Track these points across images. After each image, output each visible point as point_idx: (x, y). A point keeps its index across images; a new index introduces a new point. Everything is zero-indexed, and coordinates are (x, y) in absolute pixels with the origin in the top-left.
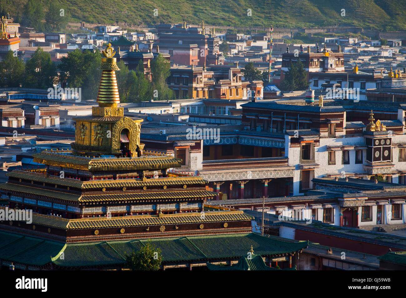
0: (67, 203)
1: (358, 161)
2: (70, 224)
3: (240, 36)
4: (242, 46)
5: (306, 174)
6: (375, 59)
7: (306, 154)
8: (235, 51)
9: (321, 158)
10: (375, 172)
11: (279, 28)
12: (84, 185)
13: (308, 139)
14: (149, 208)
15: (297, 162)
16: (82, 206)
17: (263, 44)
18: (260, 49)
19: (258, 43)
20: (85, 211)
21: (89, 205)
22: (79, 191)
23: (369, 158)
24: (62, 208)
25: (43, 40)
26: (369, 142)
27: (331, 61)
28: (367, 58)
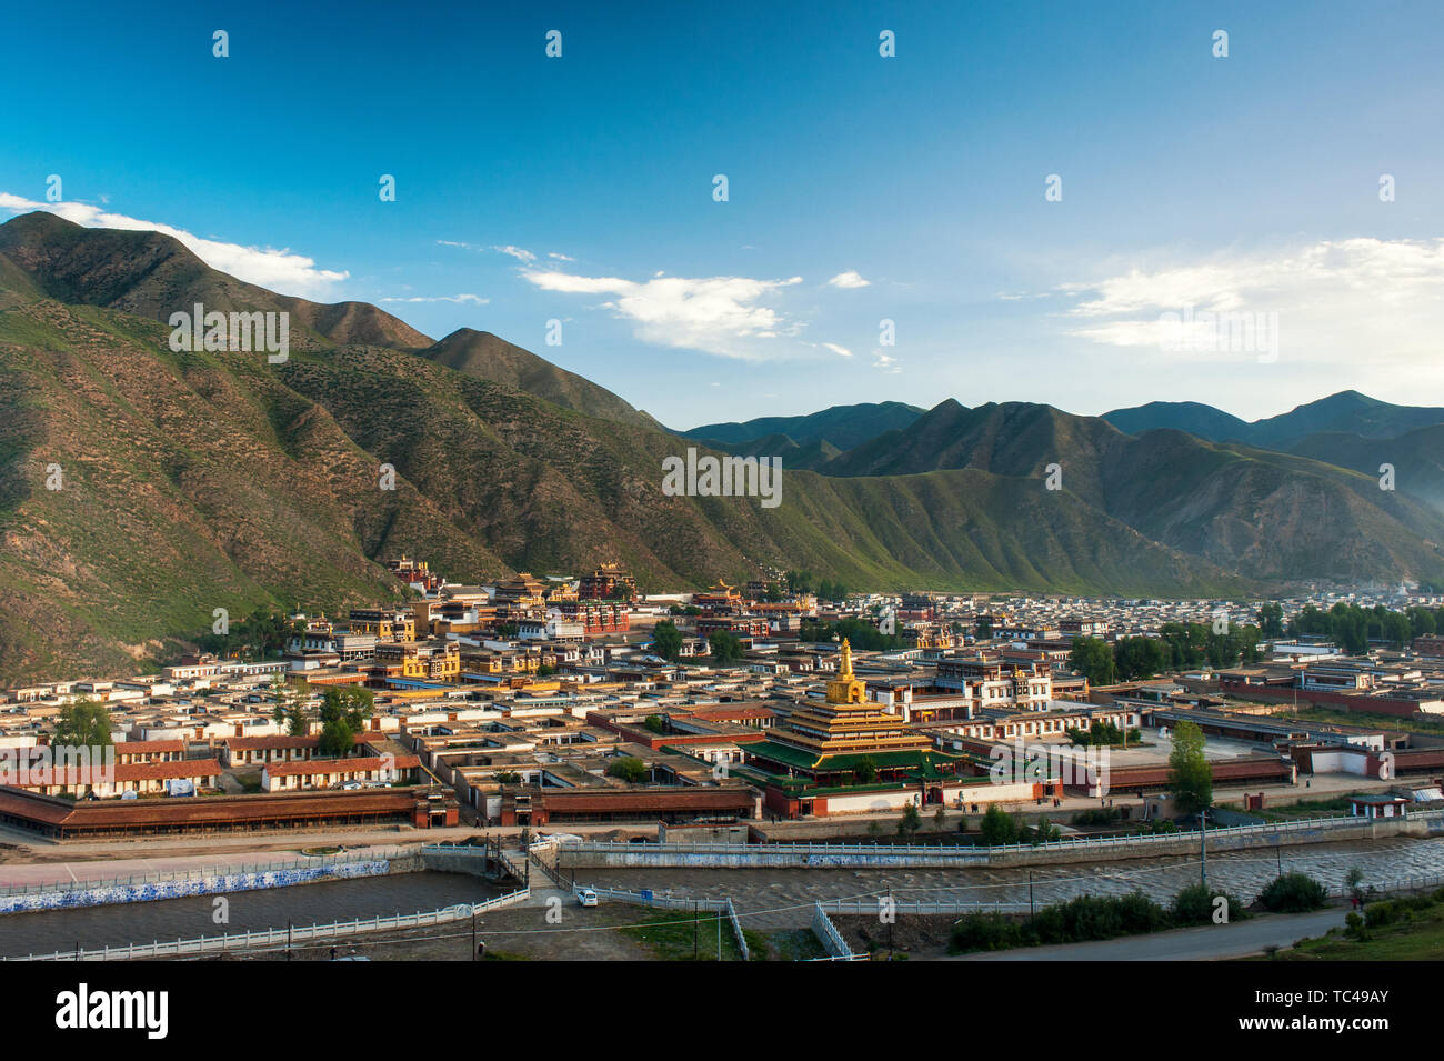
0: (823, 732)
1: (1008, 696)
2: (824, 745)
3: (956, 598)
4: (957, 605)
5: (977, 704)
6: (1041, 613)
7: (976, 691)
8: (952, 609)
9: (985, 693)
10: (1019, 702)
11: (982, 592)
12: (832, 721)
13: (976, 683)
14: (871, 734)
15: (971, 697)
16: (831, 733)
17: (971, 603)
18: (968, 606)
19: (967, 603)
20: (834, 736)
21: (835, 733)
22: (829, 725)
23: (1015, 693)
24: (820, 734)
25: (831, 606)
26: (1015, 683)
27: (1007, 620)
28: (1036, 612)
